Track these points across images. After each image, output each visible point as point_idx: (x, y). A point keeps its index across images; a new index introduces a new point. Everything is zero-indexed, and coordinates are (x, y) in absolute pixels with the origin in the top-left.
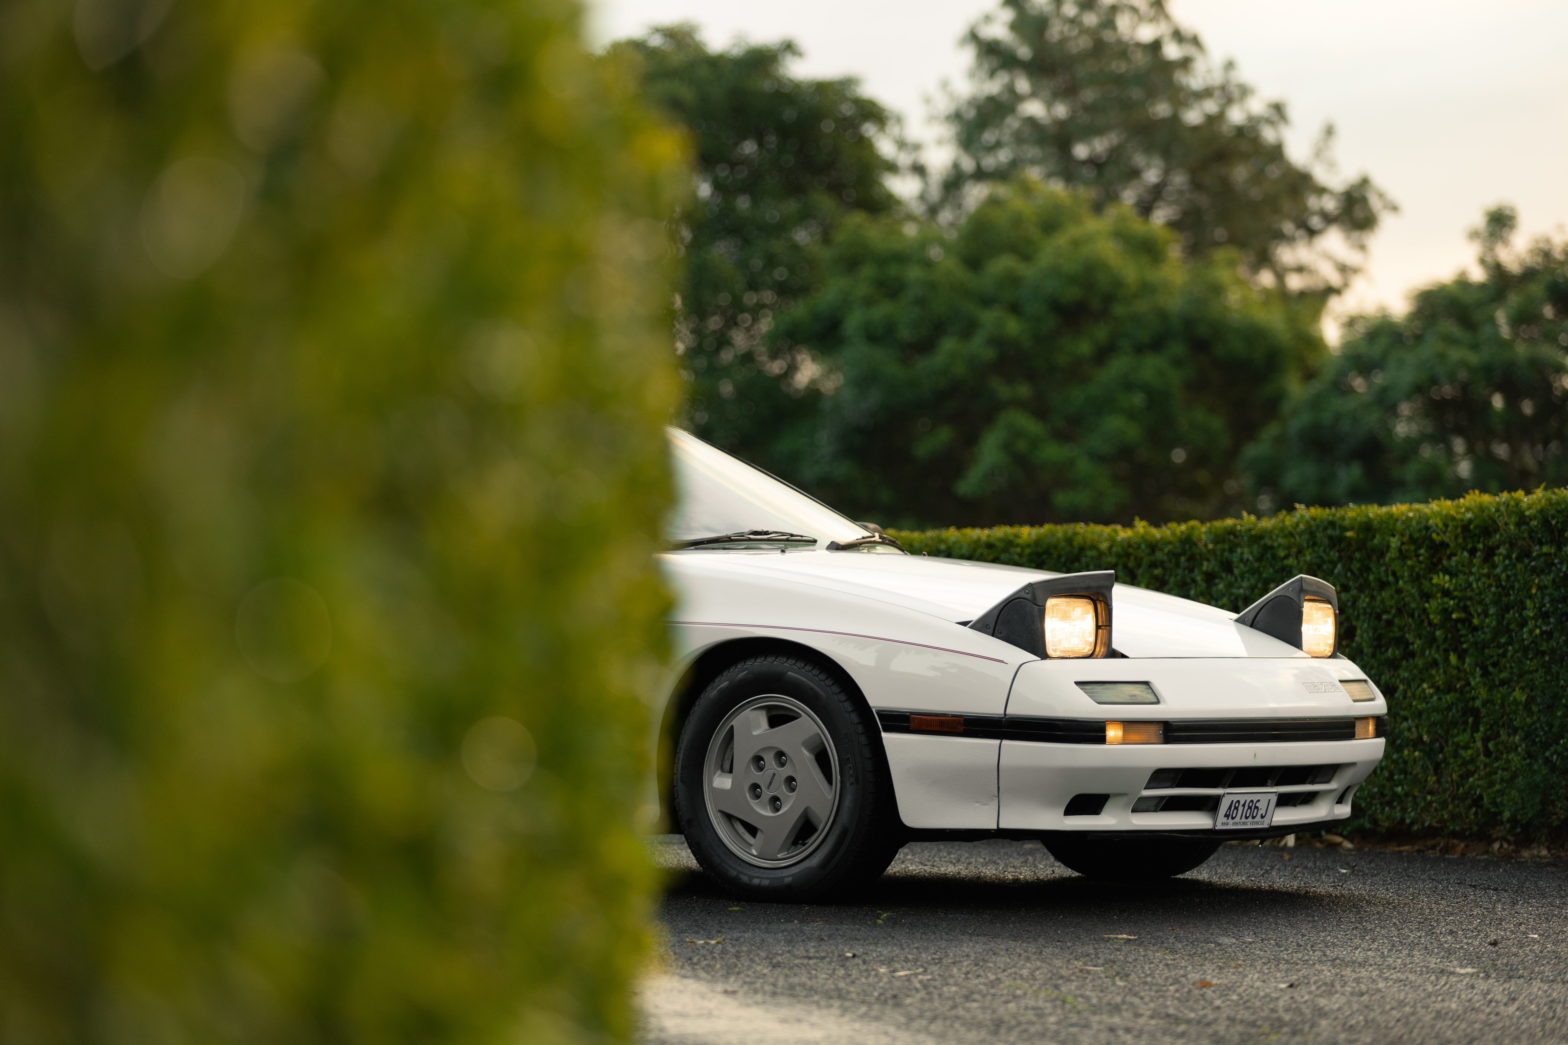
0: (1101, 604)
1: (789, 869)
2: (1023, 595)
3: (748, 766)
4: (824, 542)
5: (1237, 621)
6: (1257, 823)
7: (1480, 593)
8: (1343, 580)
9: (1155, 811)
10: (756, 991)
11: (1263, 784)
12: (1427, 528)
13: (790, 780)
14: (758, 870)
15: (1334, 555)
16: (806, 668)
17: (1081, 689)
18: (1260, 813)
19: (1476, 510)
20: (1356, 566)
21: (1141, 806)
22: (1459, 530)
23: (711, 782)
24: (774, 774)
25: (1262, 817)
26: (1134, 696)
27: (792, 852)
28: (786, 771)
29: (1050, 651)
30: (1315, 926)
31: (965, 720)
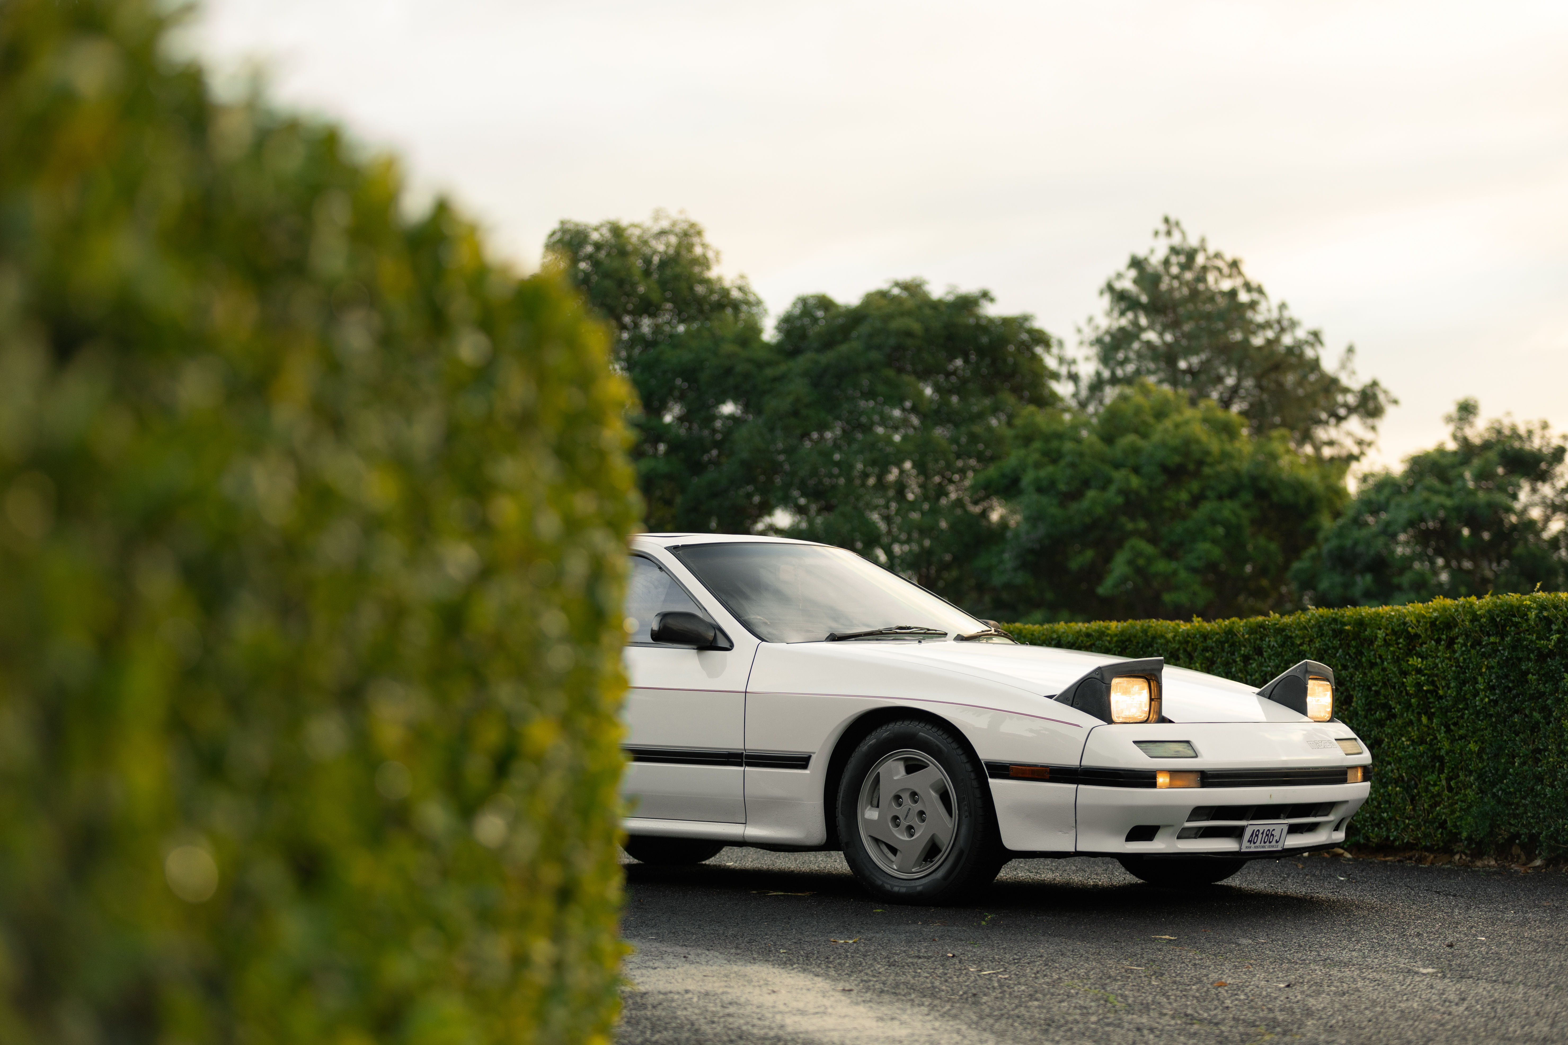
0: (1153, 681)
1: (921, 880)
2: (1094, 675)
3: (890, 802)
4: (953, 634)
5: (1259, 694)
6: (1273, 846)
7: (1444, 672)
8: (1343, 661)
9: (1195, 838)
11: (1278, 817)
12: (1405, 623)
13: (921, 813)
14: (898, 880)
15: (1336, 643)
16: (933, 730)
17: (1138, 747)
18: (1275, 839)
19: (1441, 610)
20: (1352, 651)
21: (1185, 834)
22: (1428, 625)
23: (863, 815)
24: (910, 809)
25: (1277, 842)
26: (1178, 752)
27: (923, 868)
28: (918, 807)
29: (1115, 717)
30: (1314, 929)
31: (1049, 769)
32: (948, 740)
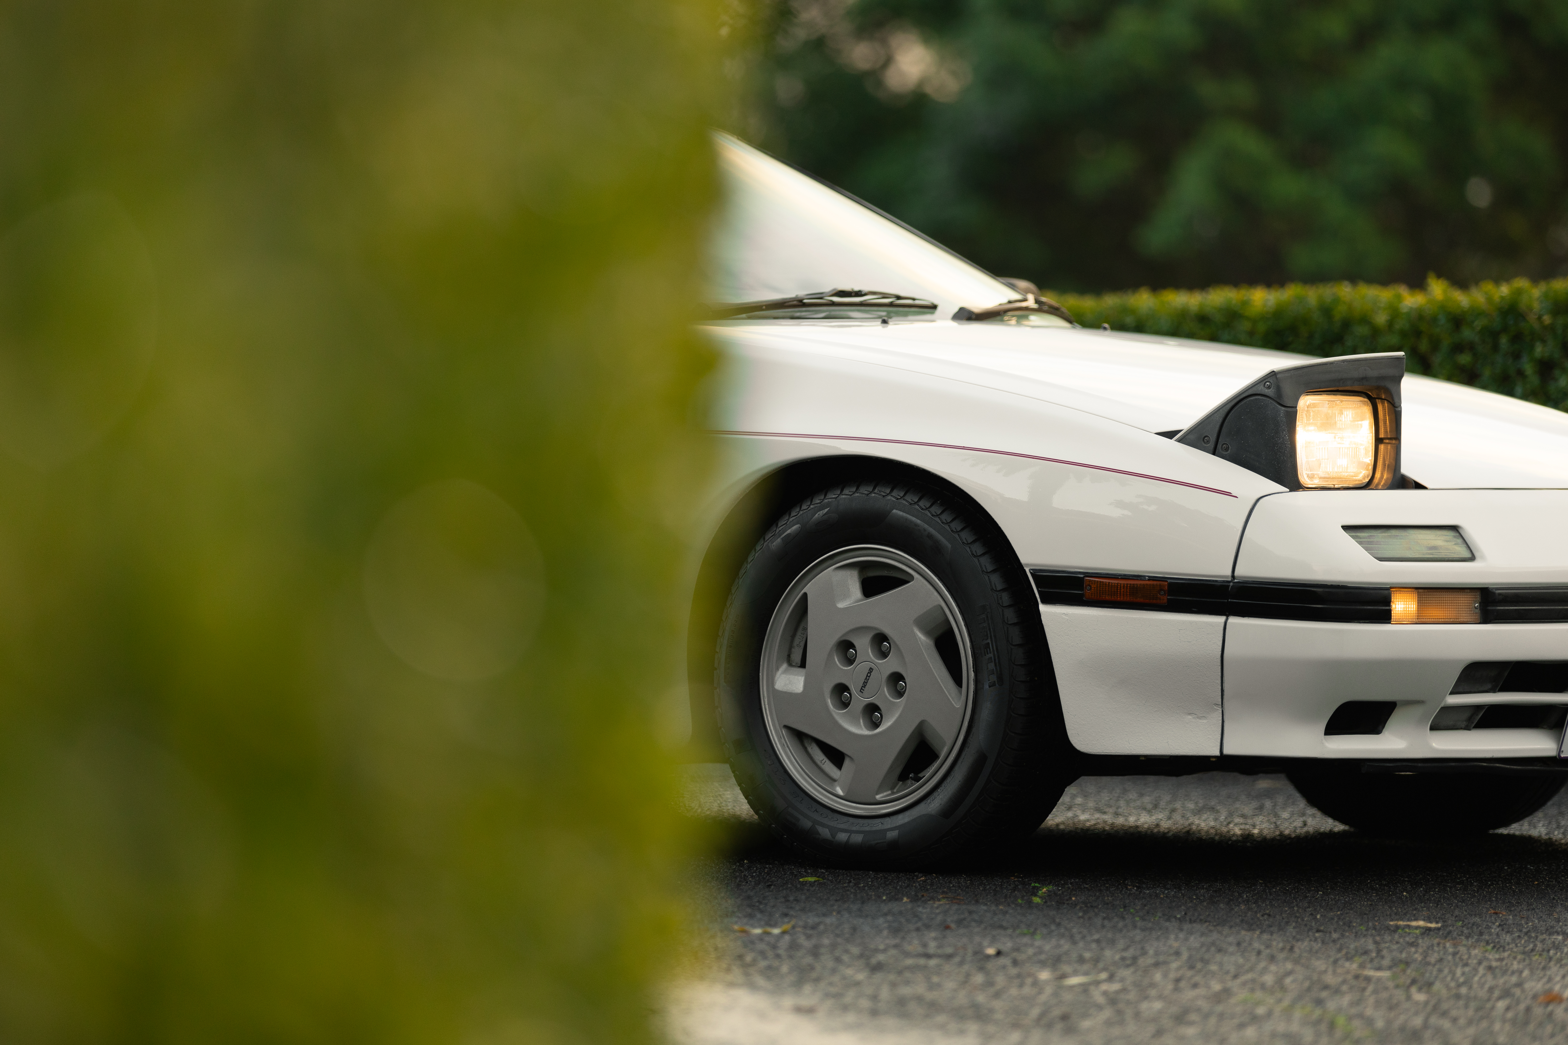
0: (1383, 404)
1: (894, 818)
2: (1261, 389)
3: (830, 655)
4: (949, 307)
9: (1467, 728)
10: (845, 1008)
13: (896, 678)
14: (846, 819)
16: (921, 503)
17: (1353, 537)
21: (1446, 720)
23: (771, 681)
24: (871, 670)
26: (1435, 547)
27: (898, 792)
28: (890, 665)
29: (1304, 477)
31: (1170, 585)
32: (953, 525)
